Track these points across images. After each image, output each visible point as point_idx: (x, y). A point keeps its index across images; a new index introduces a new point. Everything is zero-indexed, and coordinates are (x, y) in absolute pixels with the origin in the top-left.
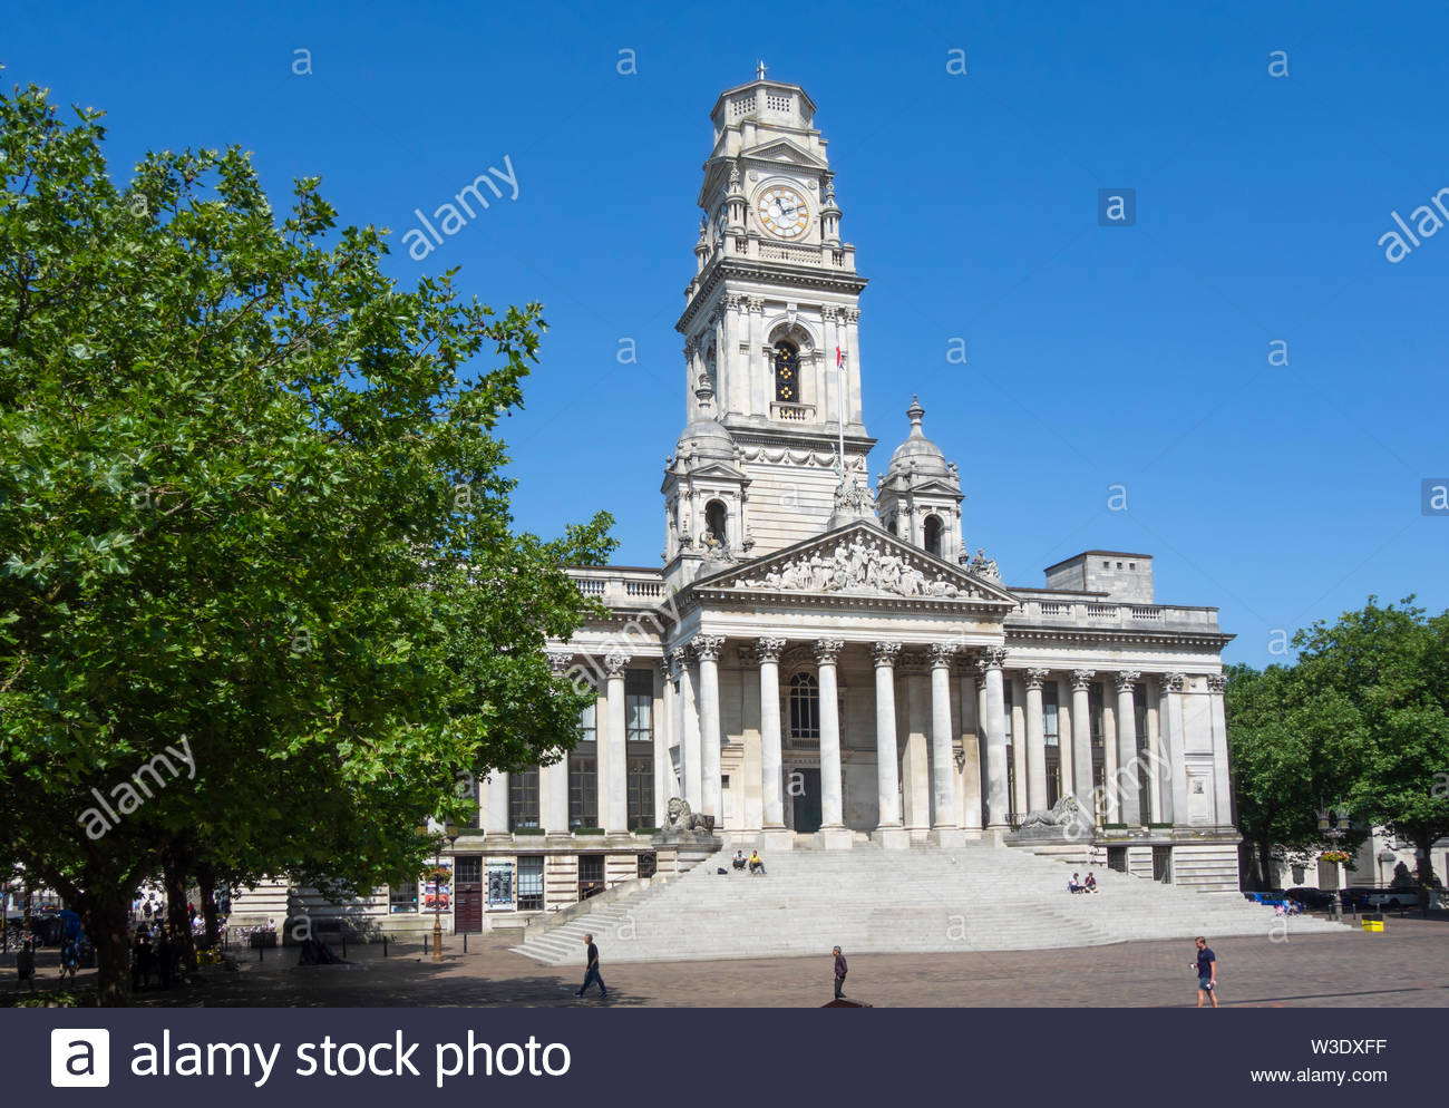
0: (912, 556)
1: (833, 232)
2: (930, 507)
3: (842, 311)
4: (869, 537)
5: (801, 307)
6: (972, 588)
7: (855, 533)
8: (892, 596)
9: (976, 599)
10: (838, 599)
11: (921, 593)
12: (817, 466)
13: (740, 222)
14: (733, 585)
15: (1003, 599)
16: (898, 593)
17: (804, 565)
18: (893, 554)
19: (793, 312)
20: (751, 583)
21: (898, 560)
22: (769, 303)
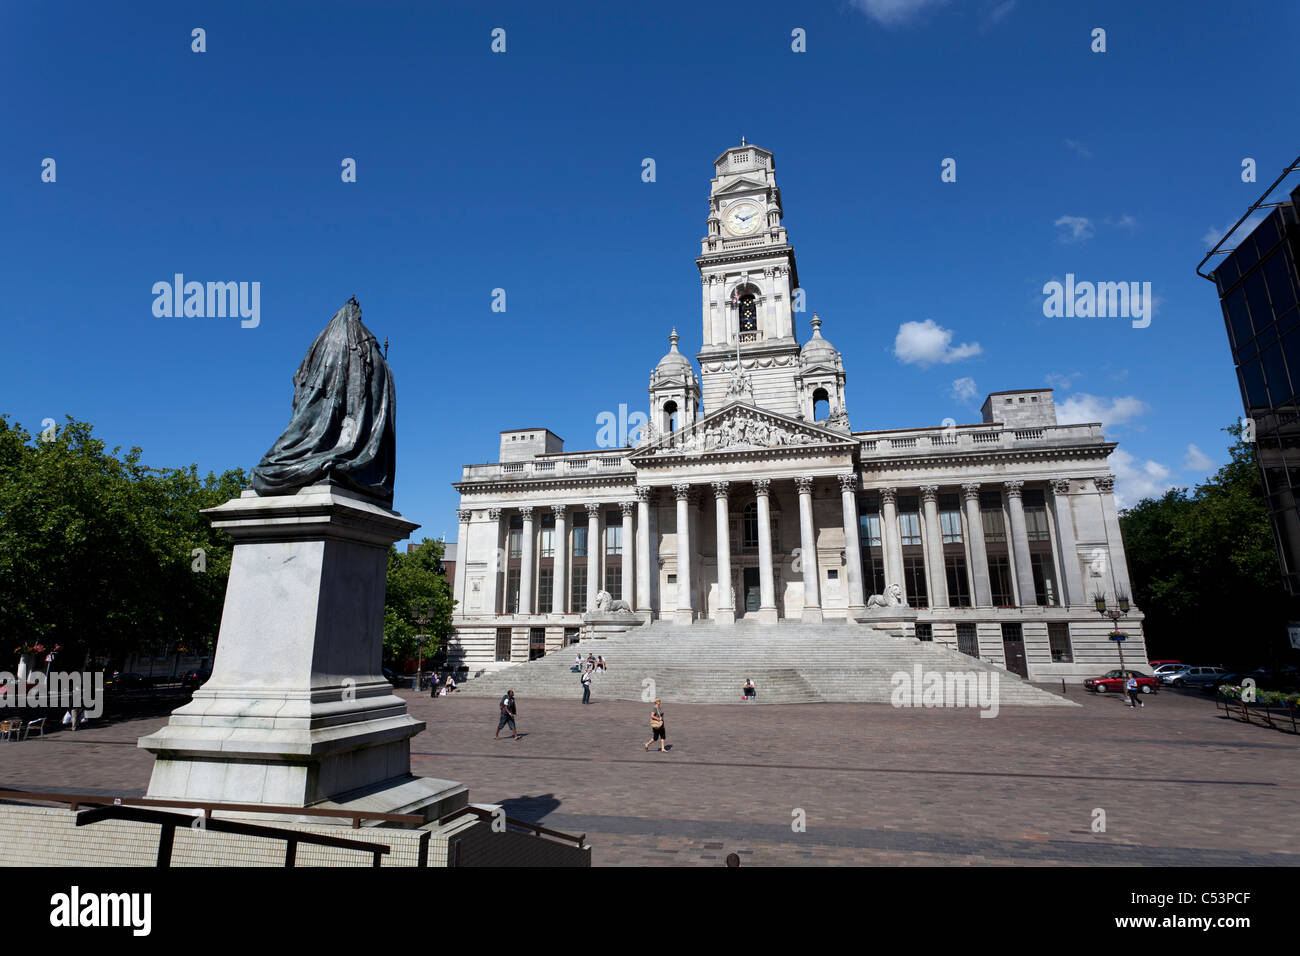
0: (776, 420)
1: (776, 223)
2: (816, 384)
3: (777, 269)
5: (750, 272)
6: (821, 436)
7: (735, 410)
8: (762, 448)
9: (825, 443)
10: (722, 455)
11: (784, 443)
12: (760, 368)
13: (716, 233)
14: (654, 453)
15: (847, 441)
16: (764, 446)
18: (763, 420)
19: (745, 277)
21: (767, 424)
22: (728, 275)
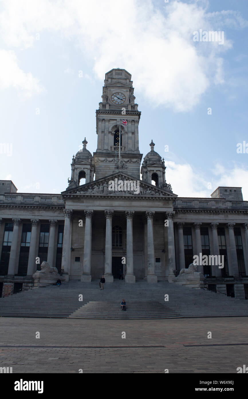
2: (154, 170)
4: (123, 177)
5: (121, 120)
6: (160, 192)
11: (142, 194)
13: (106, 102)
14: (76, 193)
15: (172, 196)
17: (101, 187)
19: (118, 122)
20: (82, 192)
22: (111, 120)
